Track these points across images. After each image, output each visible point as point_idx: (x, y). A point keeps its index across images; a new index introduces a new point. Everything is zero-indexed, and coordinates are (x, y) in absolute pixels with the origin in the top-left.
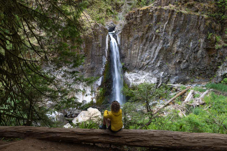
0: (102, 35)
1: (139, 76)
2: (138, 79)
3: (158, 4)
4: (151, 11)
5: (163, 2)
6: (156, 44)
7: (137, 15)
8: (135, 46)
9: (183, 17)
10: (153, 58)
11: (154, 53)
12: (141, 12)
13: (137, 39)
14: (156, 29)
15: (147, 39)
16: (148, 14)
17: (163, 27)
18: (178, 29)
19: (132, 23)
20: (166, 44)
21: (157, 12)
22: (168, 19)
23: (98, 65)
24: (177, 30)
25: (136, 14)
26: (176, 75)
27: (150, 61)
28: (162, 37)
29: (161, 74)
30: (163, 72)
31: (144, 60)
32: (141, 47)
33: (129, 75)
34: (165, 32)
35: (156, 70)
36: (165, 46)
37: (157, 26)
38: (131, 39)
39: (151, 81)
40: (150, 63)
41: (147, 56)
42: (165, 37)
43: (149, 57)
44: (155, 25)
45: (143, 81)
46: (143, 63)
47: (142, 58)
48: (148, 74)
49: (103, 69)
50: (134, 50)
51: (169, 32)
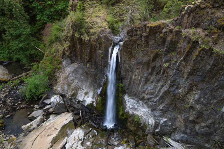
0: (105, 45)
1: (138, 106)
2: (136, 109)
3: (178, 22)
4: (164, 30)
5: (186, 21)
6: (163, 81)
7: (143, 32)
8: (137, 71)
9: (213, 60)
10: (157, 96)
11: (159, 91)
12: (148, 30)
13: (140, 63)
14: (166, 62)
15: (153, 68)
16: (159, 35)
17: (176, 62)
18: (201, 76)
19: (135, 42)
20: (176, 89)
21: (171, 36)
22: (185, 53)
23: (100, 75)
24: (199, 77)
25: (142, 30)
26: (185, 133)
27: (153, 98)
28: (171, 76)
29: (162, 119)
30: (166, 119)
31: (146, 93)
32: (145, 75)
33: (128, 98)
34: (177, 72)
35: (158, 112)
36: (173, 91)
37: (167, 57)
38: (133, 61)
39: (149, 119)
40: (152, 100)
41: (151, 90)
42: (176, 79)
43: (153, 92)
44: (165, 55)
45: (141, 115)
46: (144, 95)
47: (144, 89)
48: (147, 110)
49: (105, 81)
50: (136, 75)
51: (183, 73)
